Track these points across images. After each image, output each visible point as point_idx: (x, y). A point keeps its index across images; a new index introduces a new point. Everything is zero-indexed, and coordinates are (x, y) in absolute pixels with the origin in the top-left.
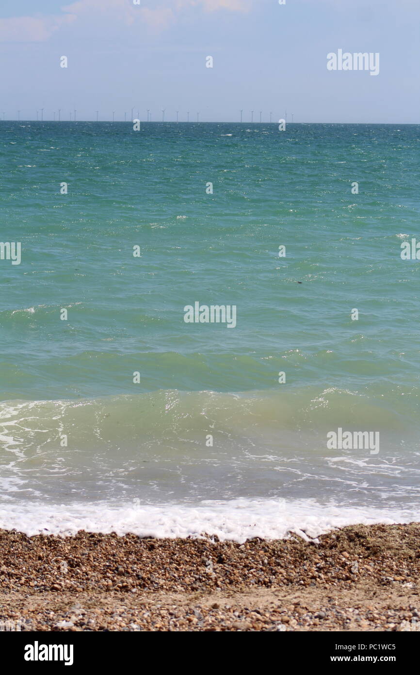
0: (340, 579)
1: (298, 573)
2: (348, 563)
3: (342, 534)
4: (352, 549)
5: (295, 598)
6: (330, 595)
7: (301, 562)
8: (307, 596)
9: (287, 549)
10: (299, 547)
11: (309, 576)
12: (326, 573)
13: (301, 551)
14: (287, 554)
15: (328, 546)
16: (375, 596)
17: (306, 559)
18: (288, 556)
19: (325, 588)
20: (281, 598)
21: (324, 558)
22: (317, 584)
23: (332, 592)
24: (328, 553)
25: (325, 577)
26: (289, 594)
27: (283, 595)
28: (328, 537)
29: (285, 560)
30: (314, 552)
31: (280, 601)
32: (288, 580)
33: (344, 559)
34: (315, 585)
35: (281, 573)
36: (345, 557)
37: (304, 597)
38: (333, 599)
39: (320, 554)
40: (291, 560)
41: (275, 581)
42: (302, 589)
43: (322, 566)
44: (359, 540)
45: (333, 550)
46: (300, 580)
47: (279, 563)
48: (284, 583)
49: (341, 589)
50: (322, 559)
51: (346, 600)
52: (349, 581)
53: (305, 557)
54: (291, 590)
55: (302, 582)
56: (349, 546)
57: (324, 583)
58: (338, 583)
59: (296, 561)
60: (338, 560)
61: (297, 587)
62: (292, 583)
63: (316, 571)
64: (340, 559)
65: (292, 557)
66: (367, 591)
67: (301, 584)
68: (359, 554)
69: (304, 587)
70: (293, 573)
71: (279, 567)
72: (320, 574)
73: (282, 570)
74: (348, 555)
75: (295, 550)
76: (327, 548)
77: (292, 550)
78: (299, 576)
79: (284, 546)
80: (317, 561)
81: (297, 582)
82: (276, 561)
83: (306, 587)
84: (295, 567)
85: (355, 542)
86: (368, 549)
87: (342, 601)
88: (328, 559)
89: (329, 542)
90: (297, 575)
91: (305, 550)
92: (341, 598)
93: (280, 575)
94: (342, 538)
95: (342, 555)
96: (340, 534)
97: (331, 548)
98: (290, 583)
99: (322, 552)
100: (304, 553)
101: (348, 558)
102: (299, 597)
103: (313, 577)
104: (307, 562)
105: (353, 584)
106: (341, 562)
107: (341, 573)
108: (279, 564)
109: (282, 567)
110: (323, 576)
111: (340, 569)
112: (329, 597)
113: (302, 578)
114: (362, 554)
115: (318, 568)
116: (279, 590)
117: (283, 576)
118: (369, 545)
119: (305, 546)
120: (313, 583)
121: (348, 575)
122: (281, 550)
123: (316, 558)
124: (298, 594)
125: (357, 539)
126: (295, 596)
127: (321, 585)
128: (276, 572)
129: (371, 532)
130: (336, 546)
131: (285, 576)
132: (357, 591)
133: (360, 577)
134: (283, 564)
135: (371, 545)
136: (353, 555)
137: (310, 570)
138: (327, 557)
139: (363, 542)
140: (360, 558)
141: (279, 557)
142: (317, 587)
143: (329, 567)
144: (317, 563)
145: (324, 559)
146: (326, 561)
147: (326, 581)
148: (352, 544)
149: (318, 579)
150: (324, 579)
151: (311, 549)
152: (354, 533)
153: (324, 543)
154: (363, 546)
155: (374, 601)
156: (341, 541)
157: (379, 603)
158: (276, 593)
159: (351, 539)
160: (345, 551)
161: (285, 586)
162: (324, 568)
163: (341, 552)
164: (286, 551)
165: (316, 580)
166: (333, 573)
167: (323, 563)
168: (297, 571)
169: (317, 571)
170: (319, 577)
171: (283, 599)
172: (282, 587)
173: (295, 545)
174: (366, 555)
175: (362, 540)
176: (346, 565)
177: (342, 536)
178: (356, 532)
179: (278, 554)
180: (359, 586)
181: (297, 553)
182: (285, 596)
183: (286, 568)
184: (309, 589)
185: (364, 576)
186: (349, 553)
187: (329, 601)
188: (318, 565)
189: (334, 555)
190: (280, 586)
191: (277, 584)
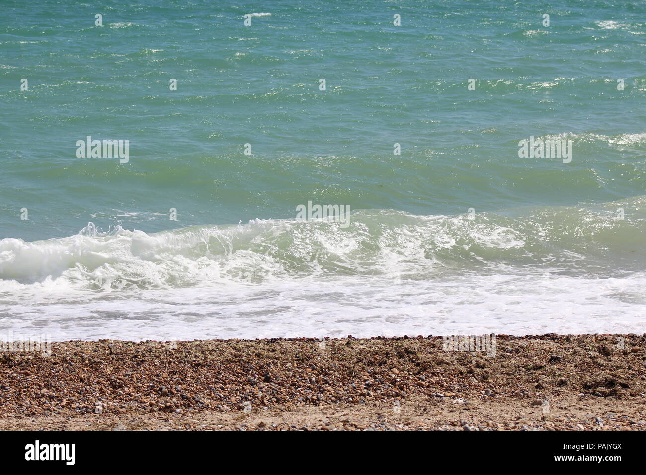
0: (390, 396)
1: (347, 390)
2: (398, 380)
3: (391, 350)
4: (401, 365)
5: (344, 415)
6: (380, 412)
7: (350, 379)
8: (356, 413)
9: (335, 367)
10: (347, 365)
11: (358, 394)
12: (375, 391)
13: (350, 368)
14: (335, 371)
15: (377, 363)
16: (425, 412)
17: (355, 376)
18: (337, 373)
19: (375, 405)
20: (329, 416)
21: (373, 374)
22: (366, 401)
23: (381, 409)
24: (377, 369)
25: (374, 394)
26: (338, 412)
27: (331, 413)
28: (377, 354)
29: (333, 377)
30: (363, 368)
31: (328, 419)
32: (336, 397)
33: (393, 376)
34: (364, 402)
35: (329, 391)
36: (394, 373)
37: (352, 414)
38: (383, 416)
39: (369, 371)
40: (339, 377)
41: (324, 399)
42: (351, 407)
43: (371, 383)
44: (409, 356)
45: (382, 366)
46: (349, 398)
47: (327, 380)
48: (332, 401)
49: (390, 406)
50: (370, 376)
51: (396, 417)
52: (399, 398)
53: (354, 374)
54: (340, 407)
55: (351, 399)
56: (399, 362)
57: (373, 400)
58: (388, 401)
59: (344, 378)
60: (387, 377)
61: (345, 405)
62: (340, 400)
63: (364, 388)
64: (389, 376)
65: (340, 374)
66: (417, 408)
67: (350, 402)
68: (409, 371)
69: (353, 405)
70: (341, 390)
71: (327, 385)
72: (369, 391)
73: (330, 388)
74: (397, 372)
75: (343, 367)
76: (375, 365)
77: (340, 367)
78: (348, 393)
79: (332, 364)
80: (366, 378)
81: (346, 400)
82: (324, 379)
83: (355, 405)
84: (344, 384)
85: (405, 358)
86: (418, 365)
87: (392, 418)
88: (377, 376)
89: (378, 358)
90: (346, 392)
91: (354, 367)
92: (391, 415)
93: (328, 393)
94: (391, 354)
95: (392, 371)
96: (389, 350)
97: (380, 365)
98: (338, 401)
99: (370, 369)
100: (353, 370)
101: (398, 374)
102: (348, 415)
103: (362, 395)
104: (356, 380)
105: (402, 400)
106: (391, 378)
107: (391, 390)
108: (327, 382)
109: (330, 384)
110: (372, 393)
111: (389, 386)
112: (379, 414)
113: (351, 396)
114: (412, 370)
115: (367, 385)
116: (327, 408)
117: (332, 394)
118: (419, 361)
119: (354, 363)
120: (362, 400)
121: (398, 391)
122: (328, 368)
123: (365, 375)
124: (346, 411)
125: (406, 355)
126: (343, 413)
127: (370, 402)
128: (324, 390)
129: (420, 348)
130: (385, 363)
131: (334, 394)
132: (407, 408)
133: (410, 393)
134: (331, 382)
135: (422, 361)
136: (403, 371)
137: (359, 387)
138: (376, 373)
139: (413, 358)
140: (410, 374)
141: (327, 374)
142: (366, 405)
143: (379, 384)
144: (366, 380)
145: (374, 376)
146: (375, 378)
147: (375, 398)
148: (401, 360)
149: (367, 397)
150: (374, 396)
151: (360, 366)
152: (404, 349)
153: (373, 360)
154: (413, 362)
155: (424, 417)
156: (391, 357)
157: (429, 419)
158: (324, 411)
159: (400, 355)
160: (395, 367)
161: (334, 404)
162: (373, 384)
163: (390, 368)
164: (334, 369)
165: (365, 397)
166: (382, 390)
167: (372, 380)
168: (345, 389)
169: (366, 388)
170: (368, 394)
171: (331, 416)
172: (331, 405)
173: (344, 362)
174: (416, 371)
175: (411, 356)
176: (396, 381)
177: (391, 352)
178: (406, 348)
179: (326, 372)
180: (409, 403)
181: (346, 370)
182: (333, 414)
183: (334, 385)
184: (357, 407)
185: (414, 392)
186: (398, 369)
187: (378, 418)
188: (367, 382)
189: (384, 371)
190: (328, 404)
191: (325, 402)
